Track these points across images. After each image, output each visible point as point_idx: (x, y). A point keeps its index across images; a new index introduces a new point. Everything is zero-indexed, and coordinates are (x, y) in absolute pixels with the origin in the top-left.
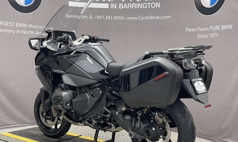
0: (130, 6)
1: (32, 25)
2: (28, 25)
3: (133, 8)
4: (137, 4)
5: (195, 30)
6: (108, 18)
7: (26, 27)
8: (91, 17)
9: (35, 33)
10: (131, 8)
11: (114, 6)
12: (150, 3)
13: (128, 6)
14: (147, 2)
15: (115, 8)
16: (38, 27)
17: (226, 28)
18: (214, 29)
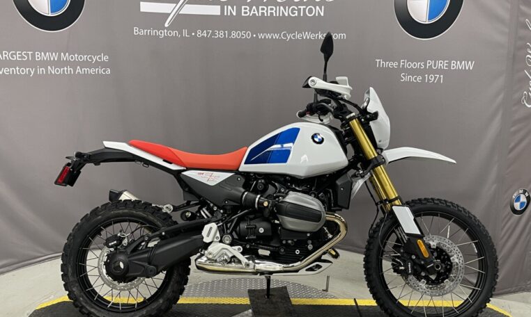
0: (265, 11)
1: (67, 54)
2: (60, 55)
4: (278, 7)
5: (395, 64)
6: (220, 34)
7: (56, 59)
8: (185, 33)
9: (75, 71)
10: (266, 15)
11: (231, 10)
12: (305, 7)
13: (260, 11)
14: (297, 4)
15: (234, 14)
16: (81, 58)
17: (460, 68)
18: (435, 66)
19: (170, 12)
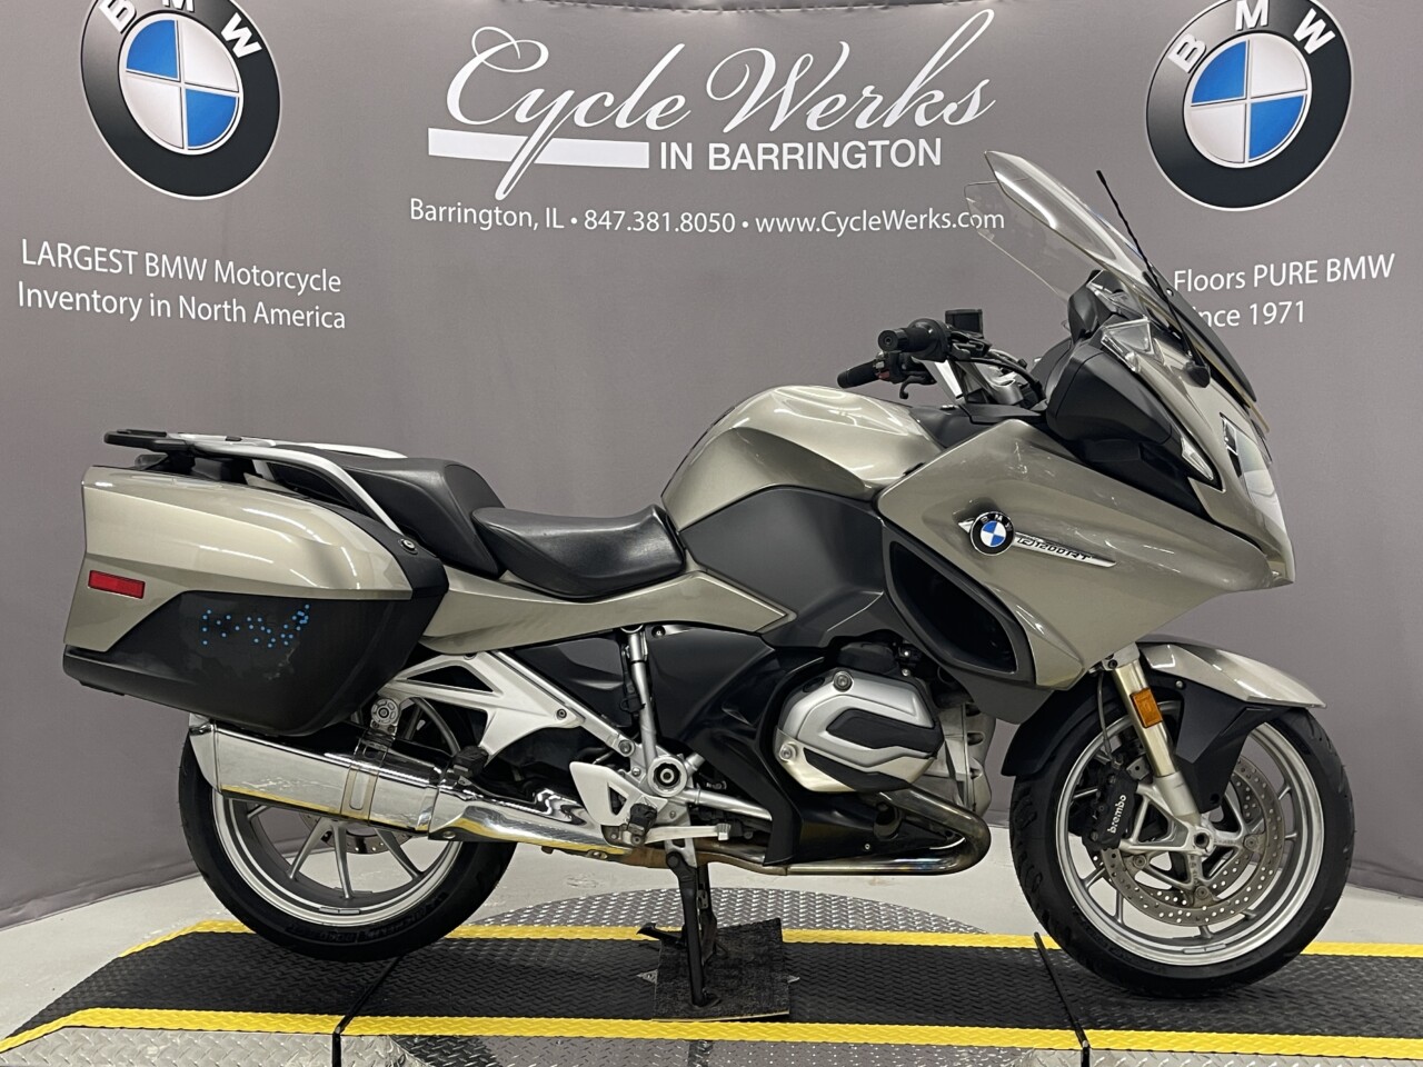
0: (773, 157)
1: (231, 264)
2: (211, 266)
3: (785, 167)
4: (810, 145)
6: (649, 222)
7: (201, 278)
8: (552, 218)
9: (251, 315)
10: (776, 167)
11: (679, 155)
12: (887, 143)
13: (761, 157)
14: (864, 135)
15: (688, 165)
17: (1354, 276)
18: (1278, 279)
19: (510, 160)
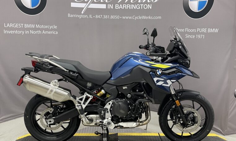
0: (125, 7)
1: (39, 25)
2: (35, 26)
4: (131, 5)
5: (183, 30)
6: (106, 17)
8: (90, 16)
9: (42, 33)
10: (126, 8)
11: (111, 6)
12: (143, 5)
14: (140, 3)
15: (112, 8)
17: (212, 32)
18: (201, 31)
19: (84, 7)
